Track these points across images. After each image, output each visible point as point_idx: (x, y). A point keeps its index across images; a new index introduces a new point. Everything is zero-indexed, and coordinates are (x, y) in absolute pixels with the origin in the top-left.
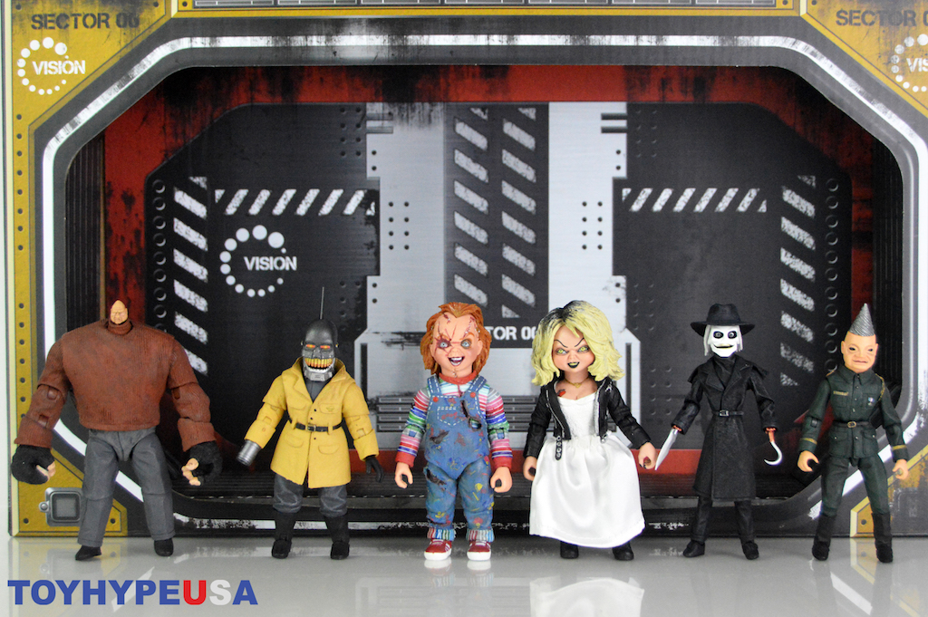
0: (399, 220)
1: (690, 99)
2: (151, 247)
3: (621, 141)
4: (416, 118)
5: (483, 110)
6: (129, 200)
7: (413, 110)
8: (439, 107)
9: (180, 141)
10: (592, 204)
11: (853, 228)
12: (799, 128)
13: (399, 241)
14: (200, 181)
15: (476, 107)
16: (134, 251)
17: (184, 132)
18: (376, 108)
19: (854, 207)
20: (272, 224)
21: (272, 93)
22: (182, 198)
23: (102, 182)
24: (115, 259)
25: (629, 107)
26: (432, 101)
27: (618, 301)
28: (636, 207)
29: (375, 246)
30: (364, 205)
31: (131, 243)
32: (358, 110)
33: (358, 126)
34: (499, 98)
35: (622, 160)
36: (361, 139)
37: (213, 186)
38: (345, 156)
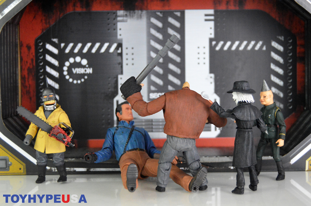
0: (130, 54)
1: (237, 8)
2: (37, 65)
3: (212, 24)
4: (136, 16)
5: (161, 12)
6: (29, 48)
7: (135, 13)
8: (144, 12)
9: (48, 25)
10: (201, 48)
11: (298, 55)
12: (277, 19)
13: (130, 62)
14: (55, 40)
15: (158, 12)
16: (31, 67)
17: (49, 22)
18: (121, 12)
19: (298, 48)
20: (83, 56)
21: (82, 7)
22: (49, 47)
23: (18, 41)
24: (24, 70)
25: (215, 12)
26: (142, 9)
27: (211, 83)
28: (218, 48)
29: (121, 64)
30: (117, 48)
31: (30, 64)
32: (114, 13)
33: (114, 19)
34: (166, 9)
35: (212, 31)
36: (115, 24)
37: (60, 42)
38: (109, 31)
